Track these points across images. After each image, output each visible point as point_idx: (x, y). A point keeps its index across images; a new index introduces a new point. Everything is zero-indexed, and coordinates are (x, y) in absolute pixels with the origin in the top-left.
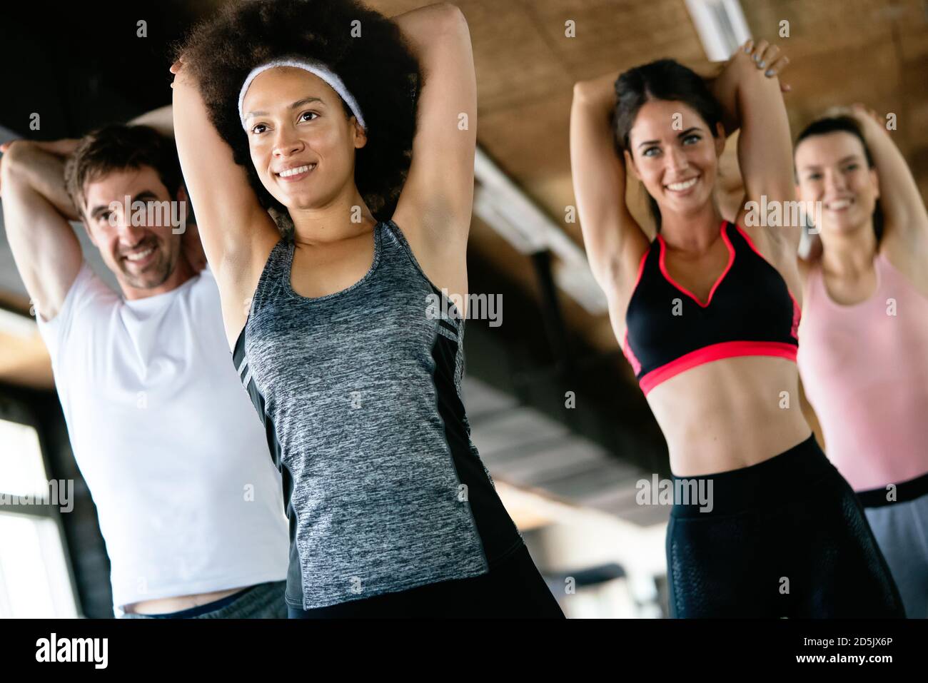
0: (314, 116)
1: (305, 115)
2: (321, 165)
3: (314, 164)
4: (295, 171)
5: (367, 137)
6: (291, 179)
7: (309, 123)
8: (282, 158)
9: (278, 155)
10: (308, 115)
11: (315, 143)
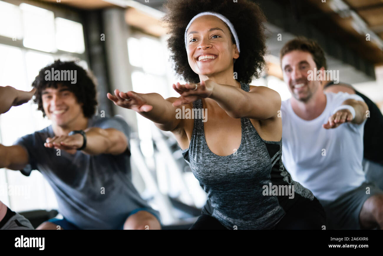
0: (218, 37)
1: (214, 36)
2: (220, 57)
3: (216, 56)
4: (206, 57)
5: (240, 55)
6: (203, 61)
7: (216, 39)
8: (202, 51)
9: (200, 49)
10: (216, 36)
11: (218, 47)
